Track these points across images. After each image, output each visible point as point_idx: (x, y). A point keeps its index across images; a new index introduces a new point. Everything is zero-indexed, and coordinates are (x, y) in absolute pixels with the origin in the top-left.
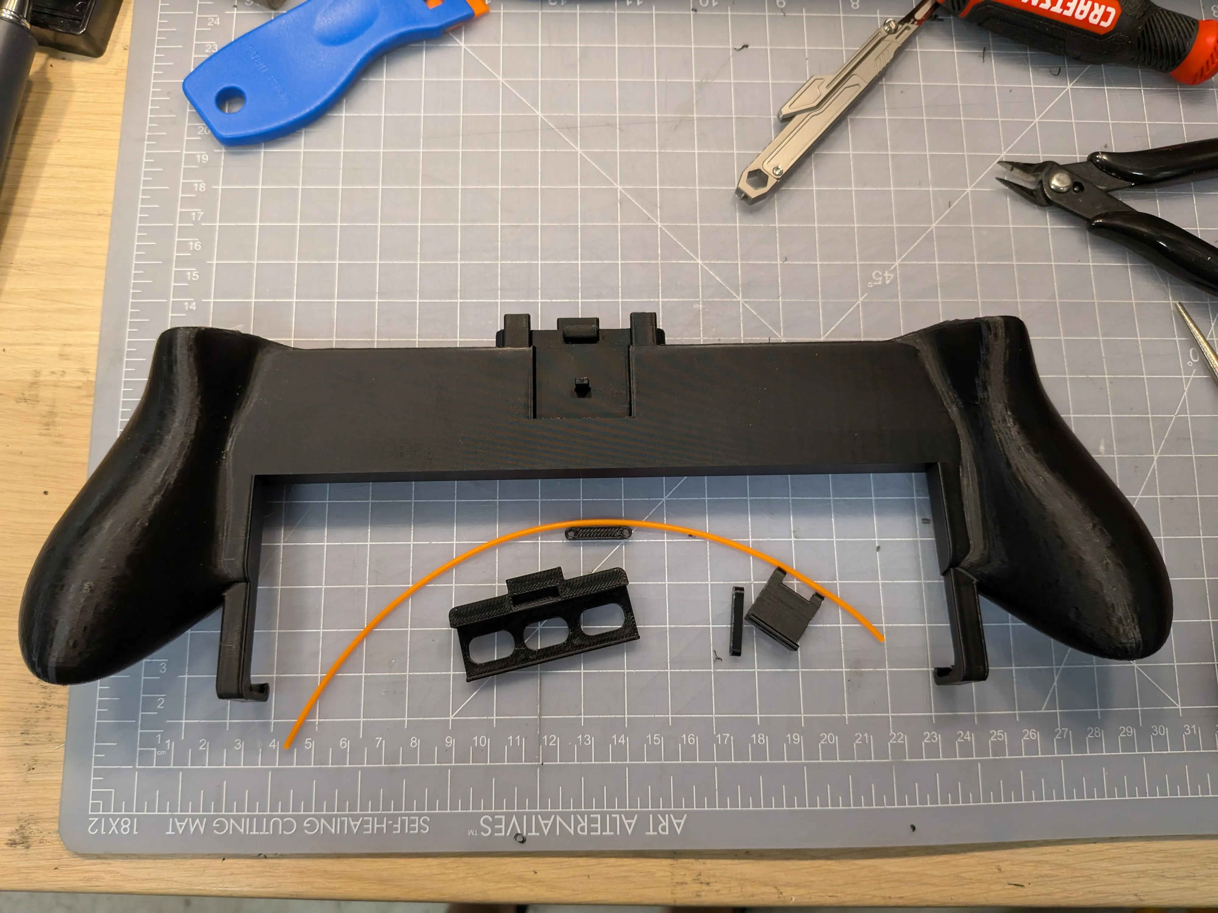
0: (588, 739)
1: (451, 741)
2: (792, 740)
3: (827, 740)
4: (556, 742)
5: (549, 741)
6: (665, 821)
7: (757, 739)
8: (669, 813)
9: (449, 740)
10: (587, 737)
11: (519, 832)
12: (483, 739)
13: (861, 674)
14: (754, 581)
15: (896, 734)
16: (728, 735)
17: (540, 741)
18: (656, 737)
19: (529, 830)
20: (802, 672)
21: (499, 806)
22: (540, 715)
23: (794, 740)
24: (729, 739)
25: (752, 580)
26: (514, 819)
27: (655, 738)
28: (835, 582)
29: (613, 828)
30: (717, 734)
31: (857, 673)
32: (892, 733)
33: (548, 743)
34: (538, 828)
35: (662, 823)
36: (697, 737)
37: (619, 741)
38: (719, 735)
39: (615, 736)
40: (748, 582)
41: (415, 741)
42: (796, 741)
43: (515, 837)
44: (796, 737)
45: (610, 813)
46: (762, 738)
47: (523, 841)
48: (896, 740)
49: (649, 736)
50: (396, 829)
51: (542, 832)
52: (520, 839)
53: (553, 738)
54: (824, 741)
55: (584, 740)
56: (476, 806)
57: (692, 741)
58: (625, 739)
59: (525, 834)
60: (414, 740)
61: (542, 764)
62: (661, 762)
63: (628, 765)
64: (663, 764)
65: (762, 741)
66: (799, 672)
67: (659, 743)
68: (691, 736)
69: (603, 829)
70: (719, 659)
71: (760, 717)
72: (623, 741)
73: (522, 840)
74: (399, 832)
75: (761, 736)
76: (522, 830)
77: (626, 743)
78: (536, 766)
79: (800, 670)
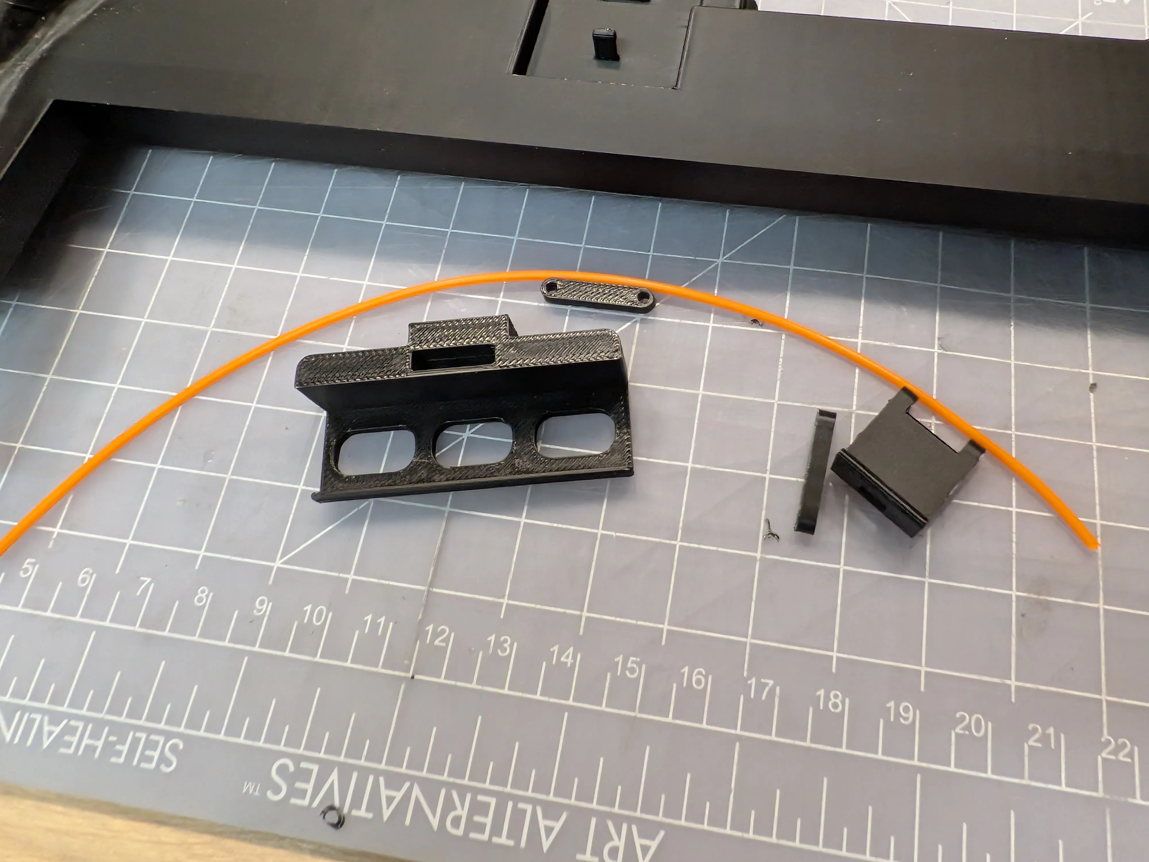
0: (506, 645)
1: (265, 606)
2: (898, 715)
3: (968, 728)
4: (446, 640)
5: (436, 635)
6: (619, 836)
7: (827, 699)
8: (630, 820)
9: (262, 603)
10: (506, 641)
11: (337, 804)
12: (320, 613)
13: (1047, 606)
14: (858, 409)
15: (1116, 741)
16: (771, 682)
17: (420, 634)
18: (633, 662)
19: (356, 804)
20: (930, 583)
21: (313, 745)
22: (431, 585)
23: (902, 716)
24: (772, 691)
25: (854, 408)
26: (334, 776)
27: (629, 665)
28: (1009, 432)
29: (515, 833)
30: (749, 677)
31: (1039, 602)
32: (1106, 736)
33: (433, 639)
34: (374, 804)
35: (611, 839)
36: (710, 677)
37: (563, 659)
38: (753, 681)
39: (556, 648)
40: (846, 410)
41: (204, 595)
42: (906, 719)
43: (324, 813)
44: (906, 709)
45: (517, 799)
46: (838, 701)
47: (339, 824)
48: (1116, 752)
49: (620, 659)
50: (119, 754)
51: (379, 813)
52: (332, 817)
53: (443, 631)
54: (963, 729)
55: (499, 645)
56: (273, 737)
57: (699, 682)
58: (574, 658)
59: (346, 810)
60: (203, 592)
61: (413, 677)
62: (633, 714)
63: (570, 708)
64: (635, 718)
65: (836, 706)
66: (924, 583)
67: (635, 675)
68: (699, 673)
69: (496, 830)
70: (773, 535)
71: (838, 659)
72: (570, 661)
73: (335, 820)
74: (121, 760)
75: (836, 696)
76: (343, 800)
77: (573, 665)
78: (400, 680)
79: (927, 580)
